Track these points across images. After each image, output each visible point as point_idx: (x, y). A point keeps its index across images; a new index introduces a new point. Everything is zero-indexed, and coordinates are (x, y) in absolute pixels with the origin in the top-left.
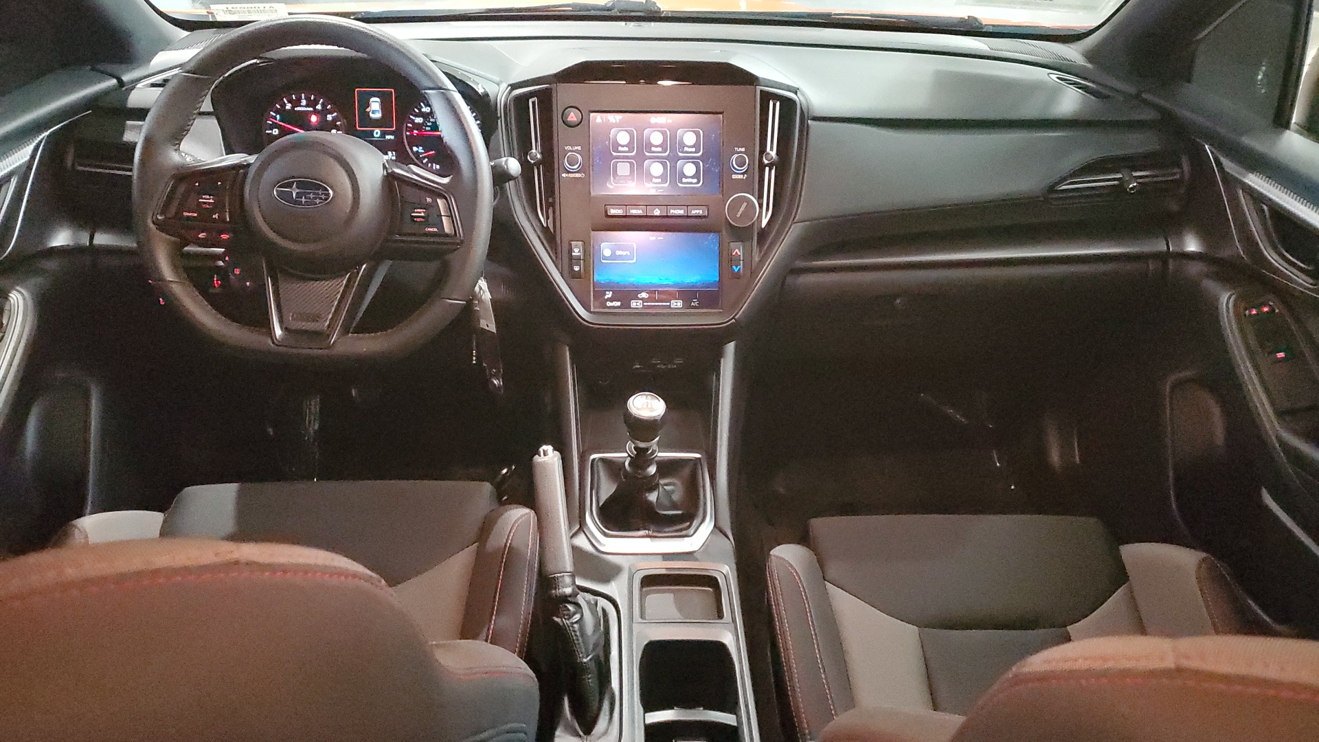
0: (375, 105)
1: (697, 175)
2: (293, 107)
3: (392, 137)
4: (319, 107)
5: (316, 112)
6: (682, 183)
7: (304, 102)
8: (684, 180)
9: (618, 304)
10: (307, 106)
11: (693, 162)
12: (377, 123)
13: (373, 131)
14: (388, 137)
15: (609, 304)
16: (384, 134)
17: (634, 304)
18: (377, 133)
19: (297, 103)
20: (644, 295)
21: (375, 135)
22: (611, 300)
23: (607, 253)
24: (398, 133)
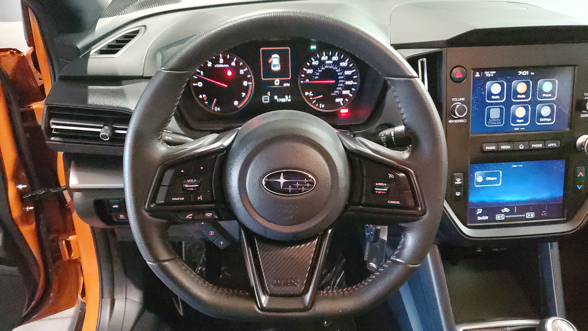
0: (275, 61)
1: (551, 116)
2: (213, 65)
3: (288, 85)
4: (233, 64)
5: (231, 68)
6: (539, 122)
7: (222, 60)
8: (541, 120)
9: (487, 218)
10: (223, 64)
11: (548, 106)
12: (276, 74)
13: (274, 81)
14: (286, 85)
15: (479, 218)
16: (282, 83)
17: (498, 217)
18: (277, 82)
19: (216, 61)
20: (506, 210)
21: (276, 84)
22: (480, 215)
23: (480, 179)
24: (294, 82)
